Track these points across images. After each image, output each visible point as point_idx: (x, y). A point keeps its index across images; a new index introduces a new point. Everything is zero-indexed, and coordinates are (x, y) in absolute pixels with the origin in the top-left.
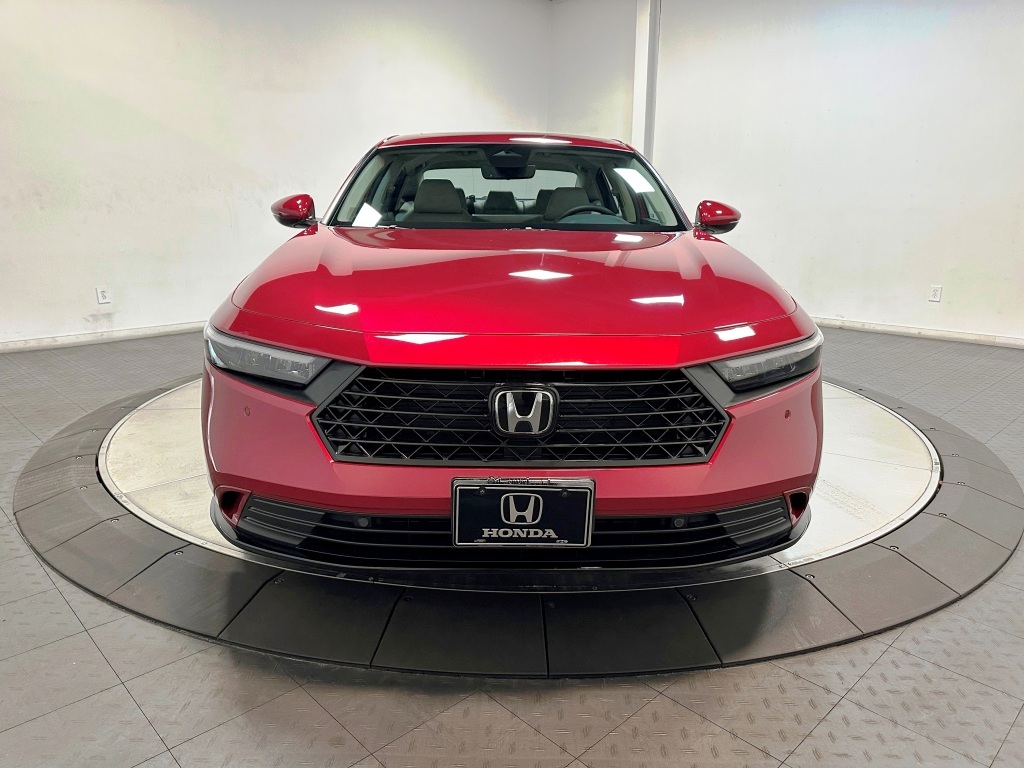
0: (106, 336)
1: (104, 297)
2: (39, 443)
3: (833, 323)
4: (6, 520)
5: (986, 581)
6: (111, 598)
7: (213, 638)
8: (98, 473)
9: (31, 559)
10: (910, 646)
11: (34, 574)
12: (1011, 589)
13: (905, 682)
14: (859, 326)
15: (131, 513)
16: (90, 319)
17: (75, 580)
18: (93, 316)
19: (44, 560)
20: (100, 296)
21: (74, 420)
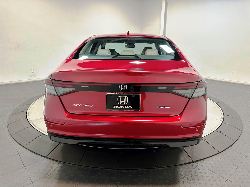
0: (34, 80)
1: (33, 71)
2: (15, 108)
3: (208, 78)
4: (5, 127)
5: (227, 149)
6: (25, 147)
7: (45, 157)
8: (26, 116)
9: (9, 137)
10: (204, 165)
11: (9, 140)
12: (232, 151)
13: (200, 173)
14: (215, 79)
15: (32, 126)
16: (30, 76)
17: (18, 142)
18: (31, 75)
19: (12, 137)
20: (32, 71)
21: (24, 102)
